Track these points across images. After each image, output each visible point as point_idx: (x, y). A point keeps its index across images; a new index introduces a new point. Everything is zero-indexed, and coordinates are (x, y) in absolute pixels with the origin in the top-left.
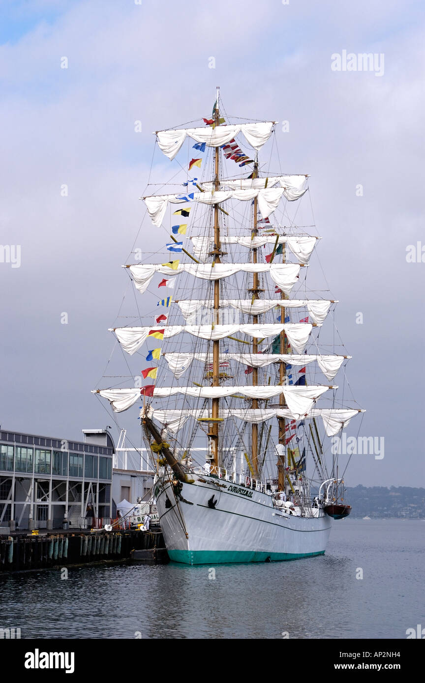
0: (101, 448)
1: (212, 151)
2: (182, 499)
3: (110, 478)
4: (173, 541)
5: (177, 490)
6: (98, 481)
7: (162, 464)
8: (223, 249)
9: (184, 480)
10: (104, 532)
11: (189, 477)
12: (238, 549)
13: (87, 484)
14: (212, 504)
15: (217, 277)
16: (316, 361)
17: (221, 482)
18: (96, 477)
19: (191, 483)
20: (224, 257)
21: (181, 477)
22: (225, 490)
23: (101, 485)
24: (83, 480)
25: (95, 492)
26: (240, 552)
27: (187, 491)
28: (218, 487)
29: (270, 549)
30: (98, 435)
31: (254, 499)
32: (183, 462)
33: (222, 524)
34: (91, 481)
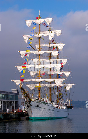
0: (15, 93)
1: (38, 25)
2: (31, 105)
3: (18, 100)
4: (30, 115)
5: (29, 103)
6: (15, 101)
7: (26, 97)
8: (41, 47)
9: (31, 101)
10: (14, 113)
11: (32, 100)
12: (44, 116)
13: (12, 102)
14: (38, 106)
15: (40, 54)
16: (64, 73)
17: (40, 101)
18: (14, 100)
19: (33, 101)
20: (41, 49)
21: (30, 100)
22: (41, 103)
23: (16, 102)
24: (11, 101)
25: (14, 103)
26: (45, 117)
27: (32, 103)
28: (39, 102)
29: (52, 116)
30: (15, 90)
31: (48, 105)
32: (31, 97)
33: (40, 110)
34: (13, 101)
